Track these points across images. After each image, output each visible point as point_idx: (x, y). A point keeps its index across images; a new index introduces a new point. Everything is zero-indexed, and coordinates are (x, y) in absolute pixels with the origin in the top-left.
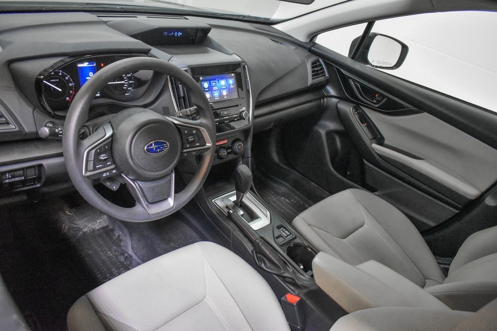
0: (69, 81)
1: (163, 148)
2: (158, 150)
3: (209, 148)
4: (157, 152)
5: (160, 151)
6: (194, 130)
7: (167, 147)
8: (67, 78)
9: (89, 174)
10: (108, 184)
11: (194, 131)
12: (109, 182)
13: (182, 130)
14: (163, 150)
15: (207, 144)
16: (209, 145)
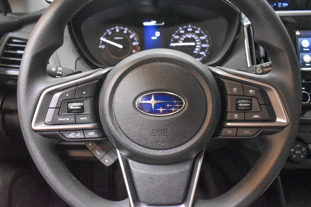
0: (133, 40)
1: (170, 107)
2: (161, 110)
3: (281, 128)
4: (159, 112)
5: (164, 112)
6: (251, 89)
7: (180, 107)
9: (41, 127)
10: (98, 153)
11: (251, 91)
12: (99, 151)
13: (227, 86)
14: (172, 111)
15: (278, 120)
16: (281, 120)
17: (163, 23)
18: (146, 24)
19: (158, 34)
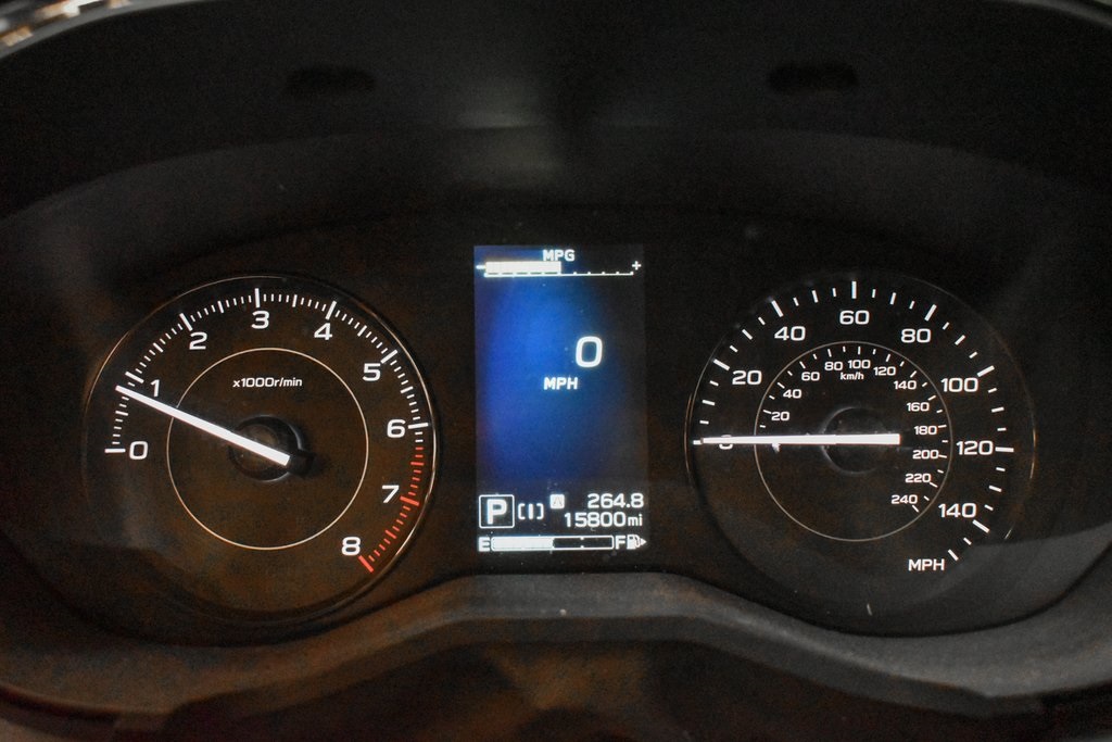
0: (385, 399)
8: (372, 372)
17: (637, 265)
18: (493, 269)
19: (588, 353)
